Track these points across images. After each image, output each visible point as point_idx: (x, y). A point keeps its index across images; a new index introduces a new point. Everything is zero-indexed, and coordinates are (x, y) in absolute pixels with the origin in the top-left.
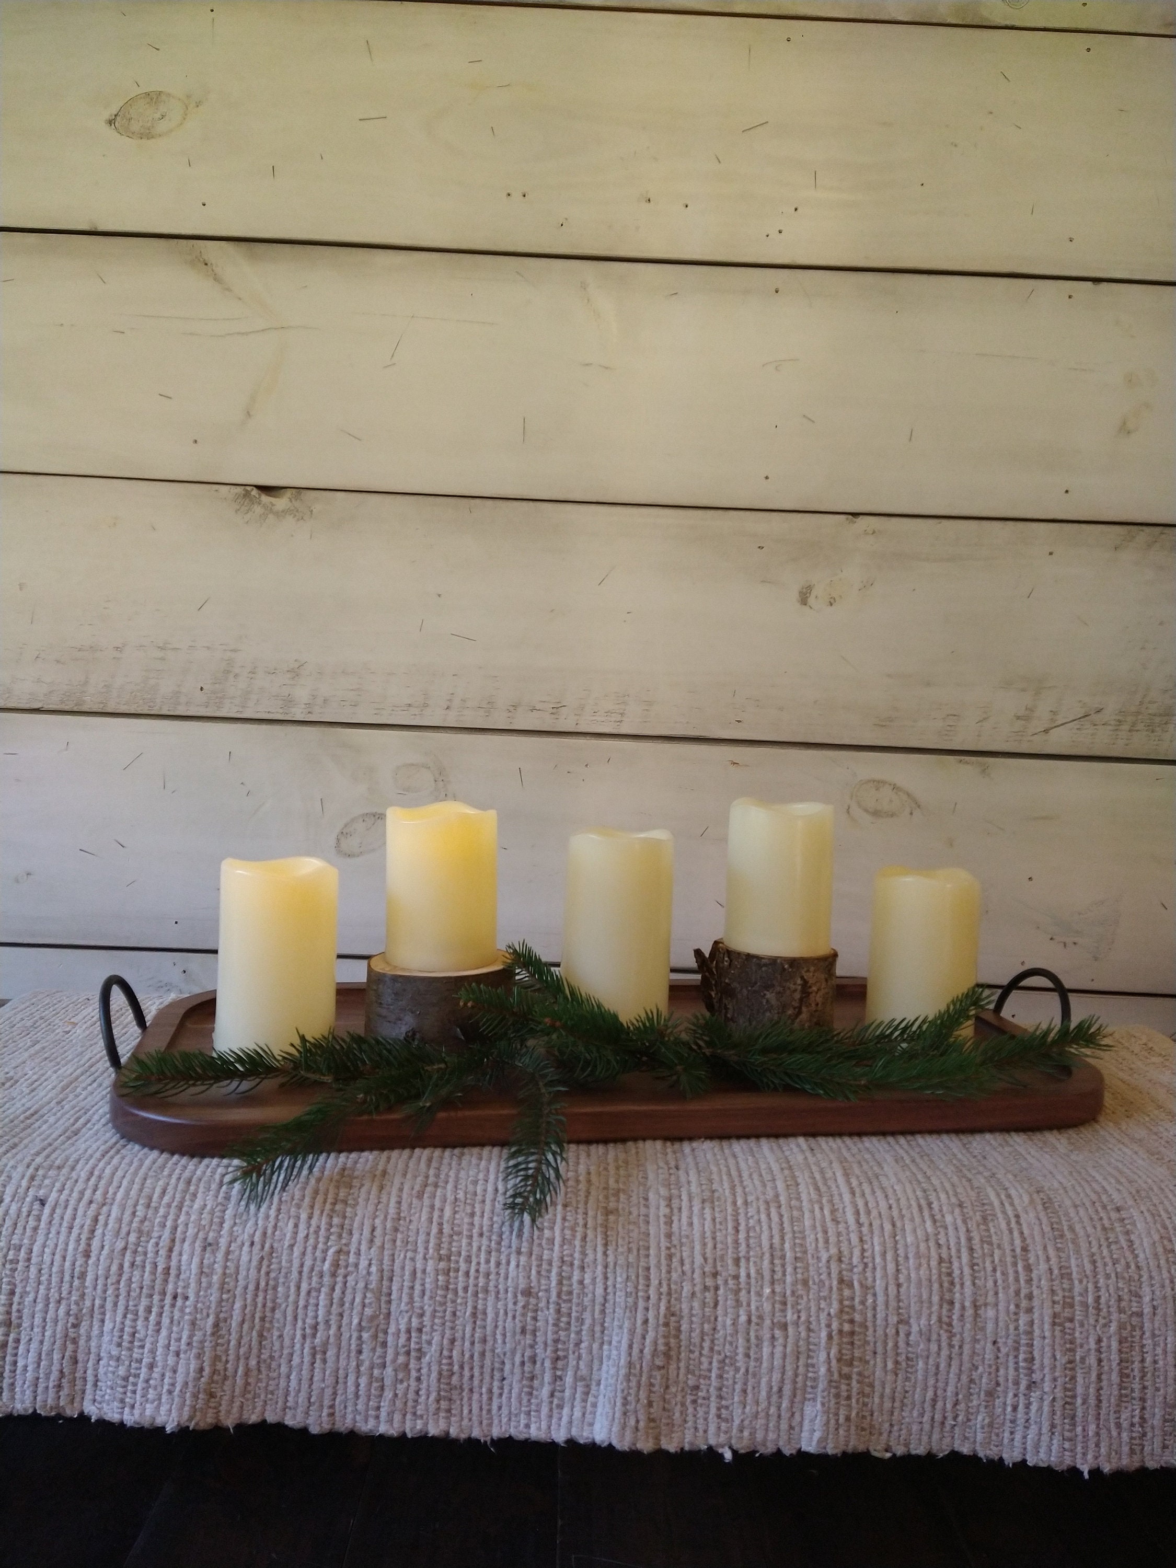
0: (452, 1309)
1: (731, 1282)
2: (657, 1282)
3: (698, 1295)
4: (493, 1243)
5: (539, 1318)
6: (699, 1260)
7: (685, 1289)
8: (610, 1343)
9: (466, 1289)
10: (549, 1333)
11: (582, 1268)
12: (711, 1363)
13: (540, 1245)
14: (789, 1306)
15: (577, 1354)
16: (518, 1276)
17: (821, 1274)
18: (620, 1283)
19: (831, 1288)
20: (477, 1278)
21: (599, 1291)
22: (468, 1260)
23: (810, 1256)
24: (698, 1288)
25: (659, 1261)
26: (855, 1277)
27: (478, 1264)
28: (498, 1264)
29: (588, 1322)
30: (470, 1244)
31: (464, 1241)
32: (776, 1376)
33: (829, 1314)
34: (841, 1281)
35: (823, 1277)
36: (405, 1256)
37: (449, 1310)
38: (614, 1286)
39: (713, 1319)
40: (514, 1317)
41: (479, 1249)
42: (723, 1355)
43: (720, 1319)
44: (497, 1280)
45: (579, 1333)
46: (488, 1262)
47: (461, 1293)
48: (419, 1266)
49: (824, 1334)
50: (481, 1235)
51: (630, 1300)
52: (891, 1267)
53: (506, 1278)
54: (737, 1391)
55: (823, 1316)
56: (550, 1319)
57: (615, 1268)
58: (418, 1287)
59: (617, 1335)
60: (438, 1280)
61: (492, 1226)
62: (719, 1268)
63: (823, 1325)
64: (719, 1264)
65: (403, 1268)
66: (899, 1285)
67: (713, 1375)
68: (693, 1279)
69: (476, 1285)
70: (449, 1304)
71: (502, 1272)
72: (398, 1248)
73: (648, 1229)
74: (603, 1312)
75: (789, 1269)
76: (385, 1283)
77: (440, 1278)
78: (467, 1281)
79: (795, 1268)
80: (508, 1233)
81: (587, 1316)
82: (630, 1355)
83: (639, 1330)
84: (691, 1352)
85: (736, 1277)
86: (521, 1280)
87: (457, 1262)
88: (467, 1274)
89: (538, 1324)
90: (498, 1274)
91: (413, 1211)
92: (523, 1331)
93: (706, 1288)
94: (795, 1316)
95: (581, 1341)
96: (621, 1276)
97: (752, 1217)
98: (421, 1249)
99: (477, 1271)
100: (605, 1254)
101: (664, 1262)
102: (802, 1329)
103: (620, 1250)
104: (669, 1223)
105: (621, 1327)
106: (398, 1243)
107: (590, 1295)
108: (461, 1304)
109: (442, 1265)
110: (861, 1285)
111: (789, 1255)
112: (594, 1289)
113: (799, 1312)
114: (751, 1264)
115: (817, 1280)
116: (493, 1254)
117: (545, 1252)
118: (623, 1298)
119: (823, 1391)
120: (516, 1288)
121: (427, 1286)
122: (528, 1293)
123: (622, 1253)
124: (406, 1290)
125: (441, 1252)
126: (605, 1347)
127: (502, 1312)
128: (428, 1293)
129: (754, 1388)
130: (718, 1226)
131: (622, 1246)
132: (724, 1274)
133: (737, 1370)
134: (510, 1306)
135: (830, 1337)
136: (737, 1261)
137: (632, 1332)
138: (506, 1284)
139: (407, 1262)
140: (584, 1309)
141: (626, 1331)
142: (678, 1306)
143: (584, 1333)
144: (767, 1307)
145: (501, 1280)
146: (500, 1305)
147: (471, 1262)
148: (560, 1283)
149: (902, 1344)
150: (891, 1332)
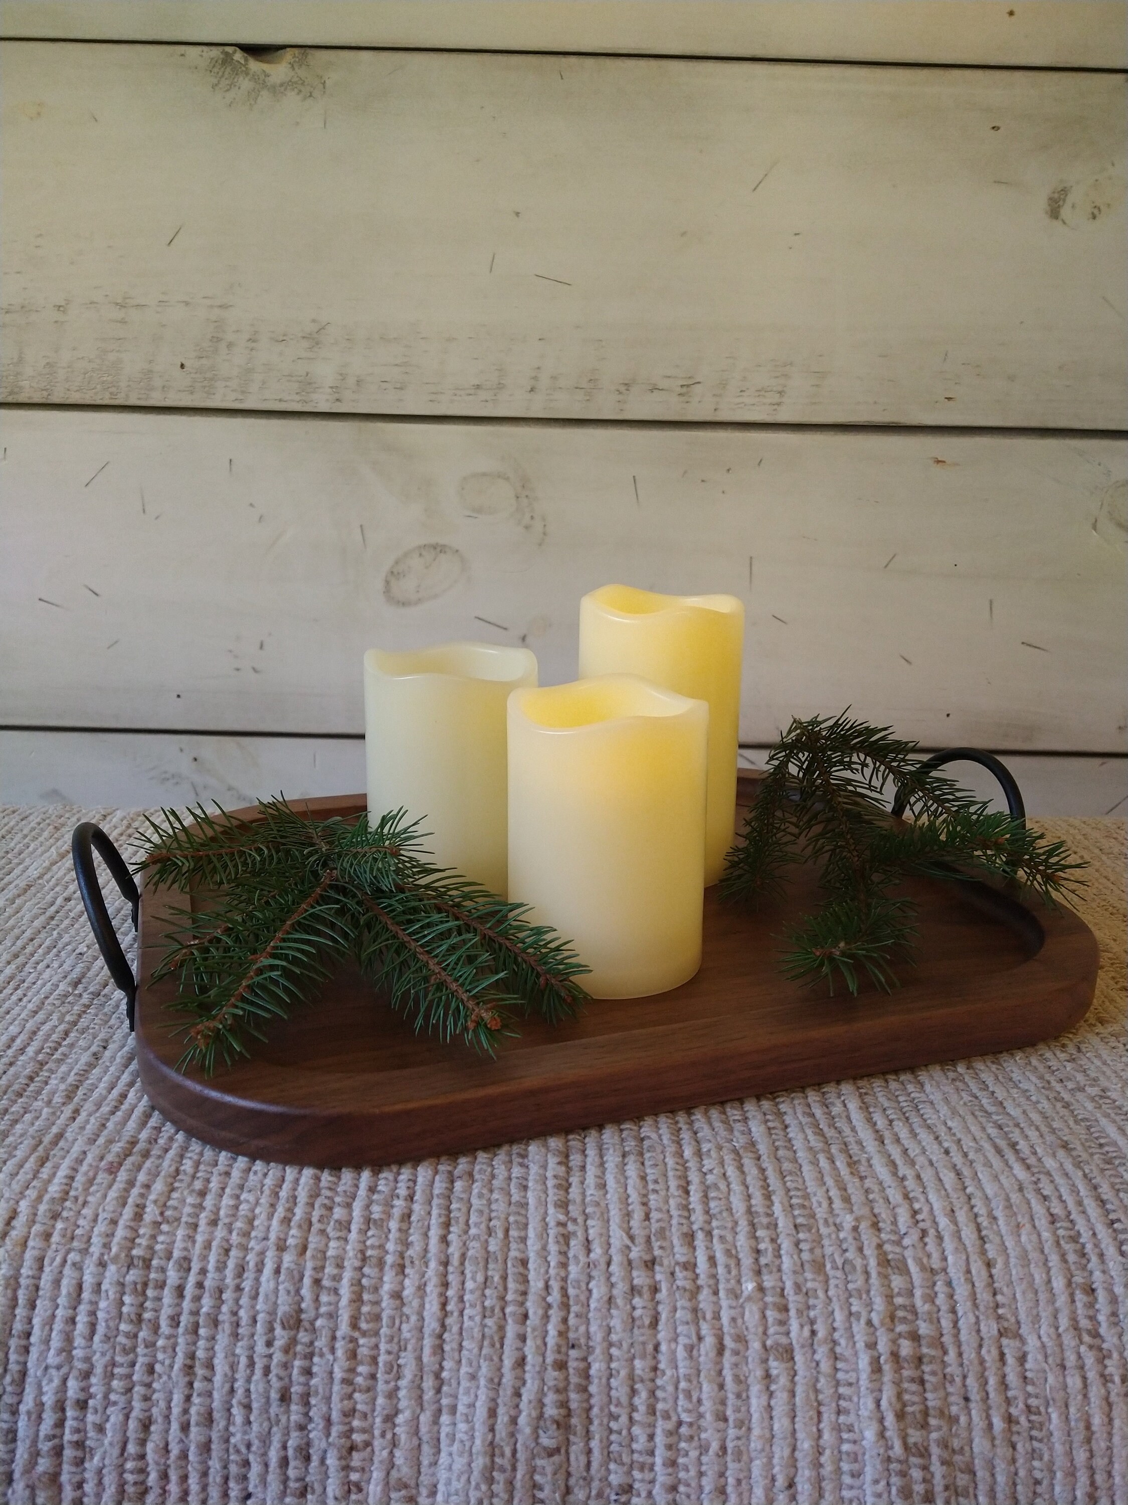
0: (146, 1360)
1: (679, 1274)
2: (541, 1284)
3: (620, 1301)
4: (234, 1234)
5: (315, 1369)
6: (618, 1237)
7: (595, 1294)
8: (453, 1410)
9: (175, 1321)
10: (335, 1398)
11: (401, 1269)
12: (651, 1437)
13: (323, 1232)
14: (793, 1313)
15: (389, 1436)
16: (276, 1291)
17: (846, 1251)
18: (472, 1292)
19: (867, 1273)
20: (197, 1299)
21: (432, 1307)
22: (185, 1265)
23: (821, 1222)
24: (620, 1289)
25: (544, 1248)
26: (908, 1253)
27: (203, 1271)
28: (241, 1270)
29: (408, 1373)
30: (191, 1239)
31: (181, 1233)
32: (780, 1452)
33: (869, 1323)
34: (884, 1262)
35: (849, 1255)
36: (65, 1261)
37: (141, 1360)
38: (461, 1299)
39: (650, 1347)
40: (267, 1371)
41: (208, 1246)
42: (674, 1418)
43: (663, 1348)
44: (237, 1301)
45: (392, 1395)
46: (221, 1267)
47: (165, 1328)
48: (88, 1279)
49: (864, 1362)
50: (214, 1223)
51: (489, 1322)
52: (968, 1234)
53: (255, 1297)
54: (707, 1489)
55: (859, 1328)
56: (336, 1369)
57: (462, 1263)
58: (82, 1319)
59: (467, 1392)
60: (122, 1303)
61: (236, 1207)
62: (657, 1252)
63: (860, 1345)
64: (656, 1245)
65: (57, 1283)
66: (989, 1265)
67: (658, 1460)
68: (609, 1276)
69: (196, 1313)
70: (140, 1350)
71: (247, 1285)
72: (54, 1246)
73: (525, 1197)
74: (439, 1349)
75: (786, 1245)
76: (20, 1311)
77: (127, 1299)
78: (179, 1305)
79: (797, 1244)
80: (263, 1216)
81: (407, 1360)
82: (492, 1429)
83: (508, 1378)
84: (614, 1417)
85: (690, 1266)
86: (283, 1298)
87: (163, 1270)
88: (180, 1291)
89: (313, 1382)
90: (239, 1289)
91: (92, 1189)
92: (285, 1398)
93: (634, 1290)
94: (806, 1332)
95: (397, 1412)
96: (474, 1279)
97: (711, 1171)
98: (96, 1249)
99: (200, 1285)
100: (444, 1240)
101: (553, 1248)
102: (821, 1353)
103: (473, 1231)
104: (565, 1186)
105: (473, 1377)
106: (55, 1238)
107: (414, 1318)
108: (164, 1349)
109: (133, 1276)
110: (923, 1268)
111: (783, 1223)
112: (422, 1306)
113: (812, 1322)
114: (715, 1240)
115: (839, 1262)
116: (233, 1253)
117: (332, 1244)
118: (478, 1319)
119: (876, 1482)
120: (272, 1313)
121: (101, 1315)
122: (295, 1322)
123: (476, 1238)
124: (58, 1326)
125: (135, 1252)
126: (445, 1419)
127: (243, 1361)
128: (101, 1329)
129: (739, 1482)
130: (651, 1186)
131: (477, 1225)
132: (666, 1262)
133: (704, 1449)
134: (260, 1348)
135: (877, 1368)
136: (689, 1238)
137: (496, 1383)
138: (253, 1307)
139: (67, 1271)
140: (402, 1348)
141: (482, 1382)
142: (582, 1329)
143: (402, 1394)
144: (751, 1315)
145: (244, 1301)
146: (240, 1349)
147: (189, 1269)
148: (357, 1300)
149: (1012, 1378)
150: (990, 1355)
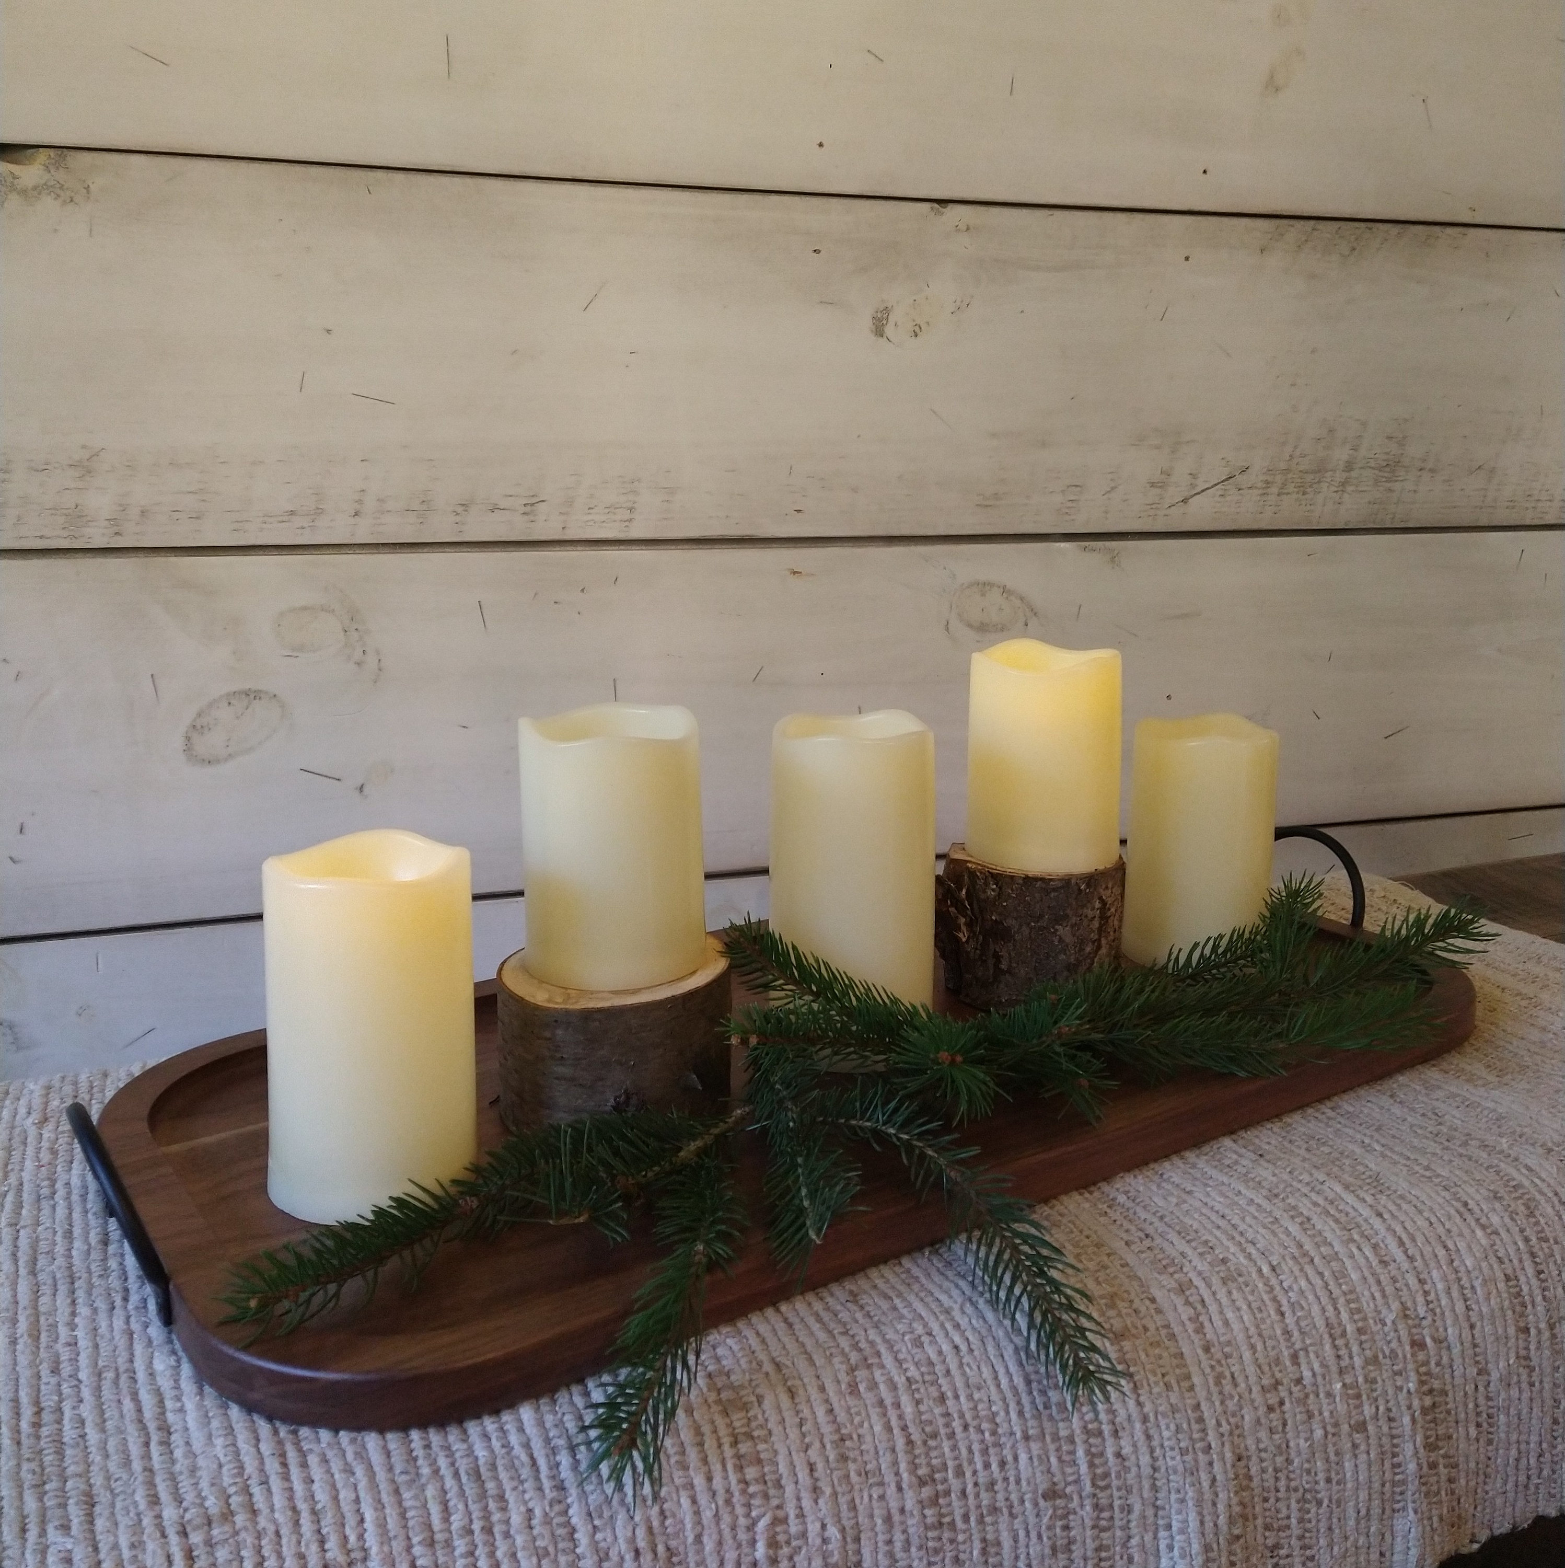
0: (953, 1553)
1: (1295, 1389)
2: (1214, 1421)
3: (1263, 1421)
4: (987, 1434)
5: (1072, 1524)
6: (1251, 1370)
7: (1247, 1418)
8: (1169, 1527)
9: (966, 1518)
10: (1088, 1541)
11: (1116, 1433)
12: (1288, 1507)
13: (1051, 1417)
14: (1364, 1397)
15: (1125, 1557)
16: (1034, 1474)
17: (1389, 1342)
18: (1169, 1439)
19: (1405, 1357)
20: (977, 1495)
21: (1145, 1459)
22: (960, 1473)
23: (1371, 1321)
24: (1262, 1410)
25: (1209, 1392)
26: (1426, 1332)
27: (975, 1473)
28: (1003, 1464)
29: (1137, 1508)
30: (954, 1448)
31: (946, 1446)
32: (1363, 1495)
33: (1409, 1391)
34: (1413, 1343)
35: (1394, 1344)
36: (870, 1496)
37: (949, 1555)
38: (1162, 1446)
39: (1284, 1446)
40: (1040, 1537)
41: (970, 1451)
42: (1301, 1490)
43: (1292, 1444)
44: (1006, 1489)
45: (1126, 1528)
46: (987, 1466)
47: (960, 1524)
48: (894, 1505)
49: (1407, 1420)
50: (966, 1427)
51: (1188, 1458)
52: (1460, 1307)
53: (1018, 1482)
54: (1322, 1530)
55: (1402, 1396)
56: (1087, 1521)
57: (1156, 1418)
58: (898, 1537)
59: (1179, 1512)
60: (925, 1516)
61: (975, 1408)
62: (1278, 1375)
63: (1404, 1408)
64: (1276, 1369)
65: (871, 1516)
66: (1472, 1327)
67: (1294, 1521)
68: (1253, 1401)
69: (979, 1507)
70: (948, 1547)
71: (1011, 1475)
72: (857, 1487)
73: (1178, 1347)
74: (1155, 1488)
75: (1355, 1349)
76: (851, 1547)
77: (928, 1512)
78: (966, 1505)
79: (1361, 1343)
80: (1002, 1413)
81: (1135, 1501)
82: (1203, 1534)
83: (1208, 1496)
84: (1266, 1500)
85: (1299, 1381)
86: (1039, 1478)
87: (946, 1480)
88: (964, 1493)
89: (1073, 1533)
90: (1006, 1479)
91: (857, 1420)
92: (1054, 1550)
93: (1271, 1409)
94: (1374, 1410)
95: (1129, 1537)
96: (1168, 1428)
97: (1290, 1287)
98: (889, 1478)
99: (976, 1484)
100: (1140, 1404)
101: (1214, 1390)
102: (1383, 1422)
103: (1156, 1390)
104: (1200, 1330)
105: (1182, 1501)
106: (854, 1478)
107: (1134, 1470)
108: (964, 1542)
109: (926, 1492)
110: (1434, 1339)
111: (1350, 1328)
112: (1138, 1459)
113: (1376, 1400)
114: (1312, 1355)
115: (1387, 1352)
116: (991, 1451)
117: (1061, 1425)
118: (1178, 1458)
119: (1413, 1494)
120: (1035, 1492)
121: (911, 1530)
122: (1051, 1494)
123: (1159, 1394)
124: (883, 1548)
125: (920, 1472)
126: (1162, 1534)
127: (1022, 1534)
128: (915, 1541)
129: (1339, 1519)
130: (1259, 1316)
131: (1156, 1383)
132: (1285, 1381)
133: (1319, 1503)
134: (1032, 1520)
135: (1414, 1420)
136: (1295, 1358)
137: (1199, 1504)
138: (1019, 1491)
139: (875, 1504)
140: (1129, 1491)
141: (1190, 1503)
142: (1242, 1445)
143: (1133, 1524)
144: (1341, 1408)
145: (1012, 1486)
146: (1018, 1524)
147: (964, 1474)
148: (1091, 1465)
149: (1482, 1401)
150: (1470, 1388)
